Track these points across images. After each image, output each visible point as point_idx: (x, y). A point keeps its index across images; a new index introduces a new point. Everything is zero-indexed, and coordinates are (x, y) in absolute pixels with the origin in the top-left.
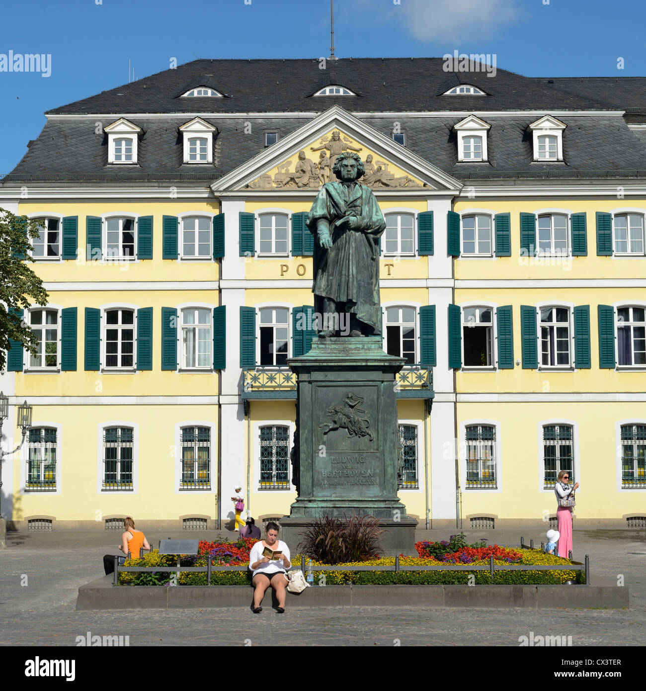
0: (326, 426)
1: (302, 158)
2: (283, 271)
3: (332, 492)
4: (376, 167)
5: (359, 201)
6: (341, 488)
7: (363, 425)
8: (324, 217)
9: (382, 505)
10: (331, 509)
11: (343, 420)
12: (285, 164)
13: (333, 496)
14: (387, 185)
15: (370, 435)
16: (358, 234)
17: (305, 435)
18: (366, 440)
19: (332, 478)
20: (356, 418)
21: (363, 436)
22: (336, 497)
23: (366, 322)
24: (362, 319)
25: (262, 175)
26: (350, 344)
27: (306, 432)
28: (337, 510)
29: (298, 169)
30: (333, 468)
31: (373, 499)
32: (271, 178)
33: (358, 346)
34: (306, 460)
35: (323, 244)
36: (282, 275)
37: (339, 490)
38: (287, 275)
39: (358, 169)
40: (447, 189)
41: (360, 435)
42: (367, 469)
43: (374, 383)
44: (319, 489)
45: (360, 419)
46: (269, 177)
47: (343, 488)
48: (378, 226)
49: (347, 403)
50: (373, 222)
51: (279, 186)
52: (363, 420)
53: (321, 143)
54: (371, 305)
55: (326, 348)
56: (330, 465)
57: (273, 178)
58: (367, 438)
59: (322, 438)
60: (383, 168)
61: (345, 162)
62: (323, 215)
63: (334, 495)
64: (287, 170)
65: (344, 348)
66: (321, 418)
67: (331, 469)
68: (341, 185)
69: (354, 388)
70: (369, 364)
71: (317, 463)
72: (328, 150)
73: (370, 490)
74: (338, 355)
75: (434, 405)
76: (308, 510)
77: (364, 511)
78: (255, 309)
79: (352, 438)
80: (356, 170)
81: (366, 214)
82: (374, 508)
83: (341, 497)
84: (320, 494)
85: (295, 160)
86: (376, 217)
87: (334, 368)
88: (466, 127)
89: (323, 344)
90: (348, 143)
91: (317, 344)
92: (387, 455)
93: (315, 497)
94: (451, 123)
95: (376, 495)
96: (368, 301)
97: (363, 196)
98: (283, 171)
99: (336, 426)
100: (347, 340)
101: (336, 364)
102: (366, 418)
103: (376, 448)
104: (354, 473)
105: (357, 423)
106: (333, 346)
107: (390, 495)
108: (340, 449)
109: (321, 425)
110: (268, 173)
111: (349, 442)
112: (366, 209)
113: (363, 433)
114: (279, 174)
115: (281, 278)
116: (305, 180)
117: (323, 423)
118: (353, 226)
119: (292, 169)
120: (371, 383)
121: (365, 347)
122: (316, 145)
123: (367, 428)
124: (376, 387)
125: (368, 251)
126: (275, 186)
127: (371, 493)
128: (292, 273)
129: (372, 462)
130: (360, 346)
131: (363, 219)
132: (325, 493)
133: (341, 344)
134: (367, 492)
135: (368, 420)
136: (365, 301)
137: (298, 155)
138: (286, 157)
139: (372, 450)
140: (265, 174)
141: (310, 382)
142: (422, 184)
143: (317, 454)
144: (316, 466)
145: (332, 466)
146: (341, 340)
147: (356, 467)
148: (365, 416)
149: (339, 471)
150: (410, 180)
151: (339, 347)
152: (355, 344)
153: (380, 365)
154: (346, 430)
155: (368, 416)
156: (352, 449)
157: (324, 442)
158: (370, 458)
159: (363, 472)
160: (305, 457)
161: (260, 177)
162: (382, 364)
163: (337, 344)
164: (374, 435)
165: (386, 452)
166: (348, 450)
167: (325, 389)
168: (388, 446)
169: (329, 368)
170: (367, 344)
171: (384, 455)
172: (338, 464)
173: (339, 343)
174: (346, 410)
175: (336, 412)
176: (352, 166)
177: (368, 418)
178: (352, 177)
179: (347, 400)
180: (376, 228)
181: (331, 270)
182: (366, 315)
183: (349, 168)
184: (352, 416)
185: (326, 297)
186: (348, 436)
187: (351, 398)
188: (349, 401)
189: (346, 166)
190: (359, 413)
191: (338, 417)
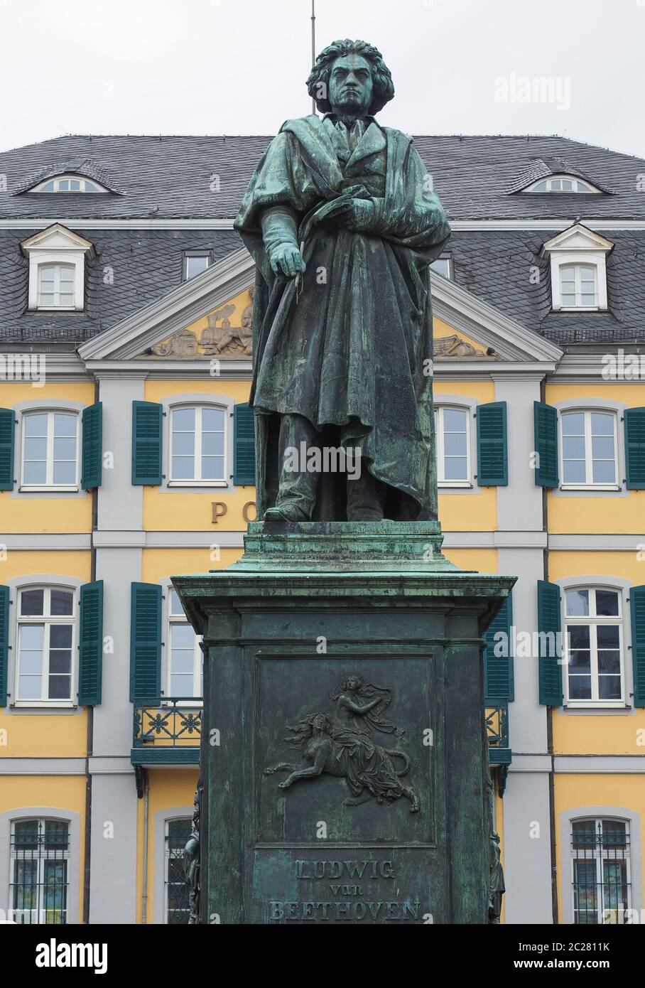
0: (283, 770)
5: (378, 161)
7: (391, 770)
8: (281, 202)
11: (334, 754)
12: (222, 311)
15: (410, 799)
16: (374, 247)
17: (223, 797)
18: (400, 812)
20: (372, 748)
21: (392, 800)
23: (397, 485)
24: (385, 476)
25: (178, 331)
26: (355, 540)
27: (227, 787)
29: (246, 321)
30: (303, 893)
32: (194, 336)
33: (376, 545)
34: (227, 870)
35: (278, 264)
36: (215, 522)
38: (223, 523)
39: (375, 82)
40: (536, 361)
41: (379, 800)
42: (402, 897)
43: (422, 650)
45: (381, 750)
46: (191, 335)
48: (429, 226)
49: (344, 704)
50: (416, 216)
51: (211, 352)
52: (389, 755)
54: (411, 440)
55: (285, 551)
56: (296, 885)
57: (199, 338)
58: (400, 811)
59: (273, 807)
61: (339, 63)
62: (280, 194)
64: (226, 322)
65: (336, 551)
66: (269, 747)
67: (296, 895)
68: (328, 122)
69: (366, 664)
70: (409, 592)
71: (255, 880)
74: (319, 568)
75: (510, 780)
78: (160, 587)
79: (360, 808)
80: (369, 83)
81: (399, 192)
85: (242, 305)
86: (424, 204)
89: (277, 540)
91: (261, 540)
92: (459, 856)
94: (538, 241)
96: (402, 428)
97: (390, 151)
98: (219, 324)
99: (311, 770)
100: (343, 529)
101: (311, 592)
102: (398, 749)
103: (426, 834)
104: (364, 908)
105: (373, 762)
106: (305, 546)
109: (269, 770)
110: (191, 329)
111: (351, 817)
112: (395, 181)
113: (389, 794)
114: (212, 329)
115: (213, 528)
117: (274, 762)
118: (362, 224)
119: (235, 321)
120: (412, 649)
121: (397, 550)
123: (400, 776)
124: (426, 664)
126: (203, 351)
128: (234, 519)
129: (416, 878)
130: (383, 547)
131: (391, 204)
133: (327, 540)
135: (404, 754)
136: (395, 429)
138: (225, 298)
139: (416, 843)
140: (184, 329)
141: (238, 643)
142: (485, 351)
143: (256, 853)
144: (255, 886)
145: (300, 886)
146: (327, 530)
147: (370, 893)
148: (399, 743)
149: (319, 903)
150: (462, 343)
151: (322, 547)
152: (366, 539)
153: (440, 594)
154: (343, 782)
155: (404, 743)
156: (357, 838)
157: (278, 818)
158: (409, 864)
159: (389, 906)
160: (224, 860)
161: (174, 335)
162: (446, 593)
163: (318, 540)
164: (423, 798)
165: (458, 848)
166: (346, 841)
167: (281, 666)
168: (461, 829)
169: (294, 605)
170: (401, 540)
171: (449, 856)
172: (318, 883)
173: (322, 536)
174: (341, 724)
175: (311, 733)
176: (360, 73)
177: (405, 750)
178: (359, 101)
179: (343, 697)
180: (424, 233)
181: (301, 341)
182: (395, 467)
183: (351, 78)
184: (359, 743)
185: (288, 414)
186: (346, 801)
187: (356, 692)
188: (349, 699)
189: (343, 73)
190: (380, 734)
191: (314, 745)
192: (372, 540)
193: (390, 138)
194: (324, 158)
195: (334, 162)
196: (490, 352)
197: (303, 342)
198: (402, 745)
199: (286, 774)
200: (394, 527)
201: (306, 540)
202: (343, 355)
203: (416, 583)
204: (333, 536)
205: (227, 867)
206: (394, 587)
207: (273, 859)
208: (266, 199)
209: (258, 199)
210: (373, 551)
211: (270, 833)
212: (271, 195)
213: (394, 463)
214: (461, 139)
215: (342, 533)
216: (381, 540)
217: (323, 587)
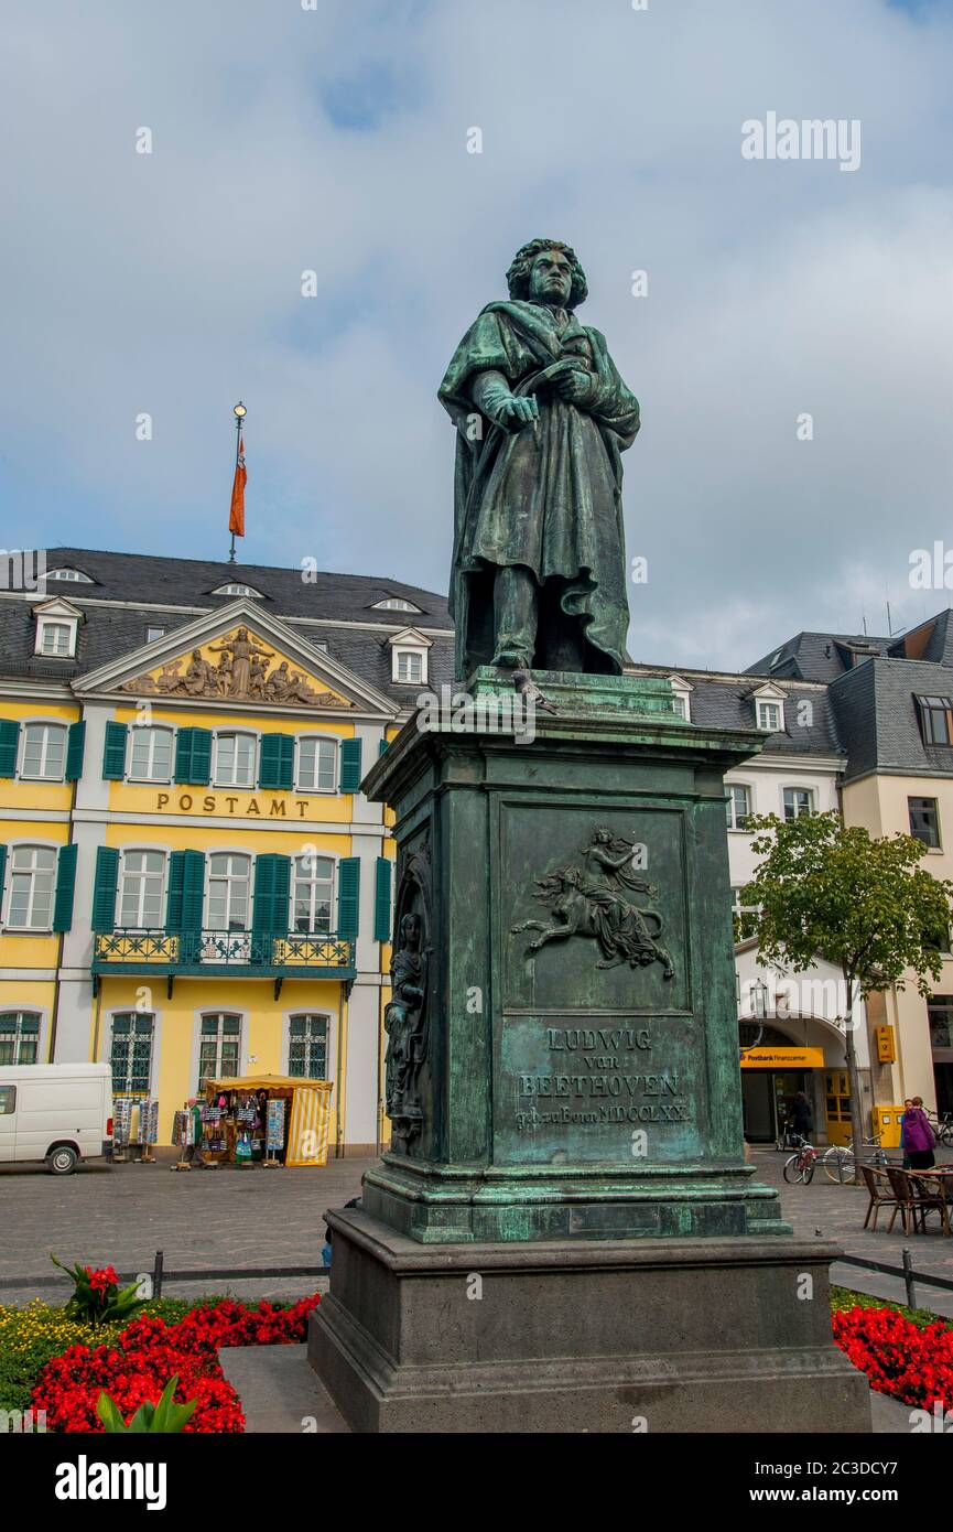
0: (532, 928)
1: (196, 658)
2: (160, 803)
3: (553, 1147)
4: (291, 679)
5: (585, 344)
6: (583, 1134)
7: (646, 930)
8: (497, 366)
9: (715, 1189)
10: (558, 1208)
11: (587, 911)
12: (173, 664)
13: (555, 1160)
14: (305, 702)
15: (665, 963)
17: (466, 957)
18: (654, 977)
19: (553, 1100)
20: (627, 907)
21: (645, 963)
22: (567, 1163)
23: (606, 650)
24: (597, 640)
25: (142, 675)
26: (590, 692)
27: (470, 946)
28: (579, 1212)
29: (190, 672)
30: (556, 1066)
31: (685, 1170)
32: (153, 680)
34: (470, 1040)
36: (160, 808)
37: (575, 1140)
38: (165, 809)
39: (573, 280)
40: (381, 712)
41: (633, 962)
42: (659, 1069)
43: (672, 804)
44: (513, 1138)
45: (635, 909)
46: (151, 679)
47: (590, 1134)
49: (596, 858)
50: (622, 398)
51: (164, 691)
52: (643, 915)
53: (222, 642)
56: (548, 1057)
57: (156, 681)
58: (654, 973)
59: (521, 969)
60: (300, 680)
61: (545, 254)
63: (560, 1158)
64: (176, 672)
65: (571, 702)
66: (516, 903)
67: (548, 1068)
69: (617, 817)
70: (665, 741)
71: (504, 1051)
72: (231, 651)
73: (672, 1140)
76: (483, 1211)
77: (663, 1211)
78: (118, 850)
80: (570, 279)
81: (609, 372)
82: (693, 1200)
83: (581, 1162)
84: (515, 1156)
85: (187, 662)
86: (626, 390)
87: (561, 750)
88: (403, 641)
90: (257, 645)
91: (494, 684)
93: (500, 1165)
94: (384, 639)
95: (689, 1155)
97: (593, 339)
98: (170, 673)
99: (564, 930)
102: (650, 909)
103: (682, 1001)
104: (621, 1083)
105: (629, 921)
107: (727, 1155)
108: (577, 1003)
109: (518, 927)
110: (151, 675)
111: (603, 983)
113: (645, 956)
114: (164, 676)
115: (158, 811)
116: (199, 686)
117: (521, 919)
118: (579, 393)
119: (182, 672)
120: (663, 803)
121: (631, 705)
122: (217, 644)
123: (654, 938)
124: (675, 819)
126: (159, 691)
127: (673, 1150)
128: (173, 806)
129: (673, 1049)
130: (617, 700)
131: (603, 381)
132: (532, 1151)
133: (562, 689)
134: (662, 1145)
135: (657, 913)
136: (605, 595)
137: (191, 654)
138: (176, 656)
139: (671, 1010)
140: (146, 675)
141: (483, 789)
142: (349, 704)
143: (505, 1020)
144: (504, 1058)
145: (552, 1058)
146: (561, 680)
147: (626, 1065)
148: (651, 902)
149: (574, 1077)
150: (334, 698)
151: (557, 696)
152: (601, 692)
153: (697, 746)
154: (594, 943)
155: (657, 903)
156: (611, 1005)
157: (527, 982)
158: (666, 1034)
159: (648, 1080)
160: (467, 1028)
161: (139, 678)
162: (702, 744)
163: (553, 689)
164: (676, 962)
165: (712, 1016)
166: (599, 1007)
167: (528, 814)
168: (715, 995)
169: (543, 749)
170: (635, 695)
171: (705, 1025)
172: (572, 1054)
173: (557, 685)
174: (594, 880)
175: (564, 886)
176: (562, 266)
177: (657, 910)
178: (563, 292)
179: (595, 850)
180: (629, 416)
181: (520, 497)
182: (605, 632)
183: (555, 269)
184: (615, 900)
185: (508, 566)
186: (598, 964)
187: (608, 845)
188: (601, 853)
189: (548, 264)
190: (631, 892)
191: (569, 901)
192: (606, 692)
194: (542, 329)
196: (353, 705)
197: (523, 499)
198: (654, 905)
199: (536, 932)
202: (574, 512)
203: (674, 733)
204: (568, 686)
205: (470, 1037)
206: (651, 735)
207: (522, 1027)
208: (483, 361)
209: (473, 362)
210: (607, 704)
211: (519, 998)
212: (489, 358)
213: (604, 628)
216: (615, 694)
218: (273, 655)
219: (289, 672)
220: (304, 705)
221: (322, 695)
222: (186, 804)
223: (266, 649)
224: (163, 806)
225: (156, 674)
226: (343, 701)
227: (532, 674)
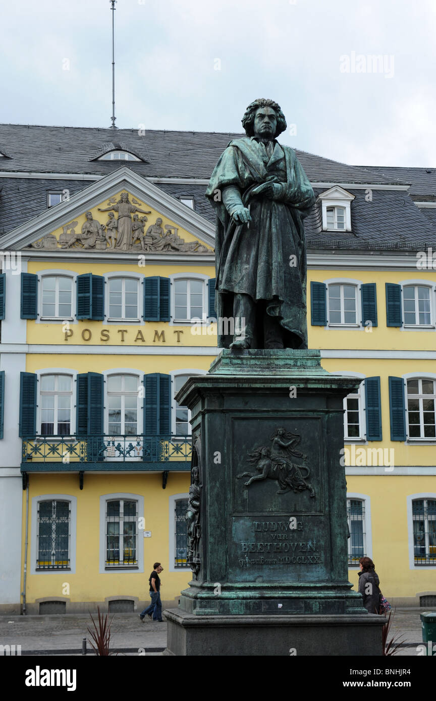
0: (246, 476)
1: (90, 219)
2: (67, 336)
3: (256, 575)
4: (165, 231)
5: (282, 163)
6: (270, 569)
7: (301, 476)
8: (233, 184)
9: (331, 593)
10: (257, 601)
11: (272, 468)
12: (71, 224)
13: (257, 581)
14: (177, 250)
15: (310, 490)
16: (280, 208)
17: (216, 490)
18: (305, 497)
19: (257, 554)
20: (291, 465)
21: (302, 491)
22: (263, 582)
23: (293, 331)
24: (287, 326)
25: (47, 235)
26: (278, 359)
27: (218, 485)
28: (267, 603)
29: (84, 230)
30: (257, 539)
31: (318, 585)
32: (55, 238)
33: (288, 362)
34: (218, 528)
36: (66, 340)
37: (266, 572)
38: (71, 341)
39: (278, 122)
41: (295, 491)
42: (307, 540)
43: (315, 415)
44: (238, 570)
45: (296, 466)
46: (53, 237)
47: (273, 569)
48: (308, 198)
49: (277, 442)
50: (302, 193)
51: (64, 247)
52: (300, 468)
53: (109, 204)
54: (299, 307)
55: (243, 364)
56: (254, 534)
57: (58, 239)
58: (305, 495)
59: (241, 495)
60: (173, 231)
61: (260, 111)
62: (233, 179)
63: (260, 579)
64: (73, 231)
65: (268, 364)
66: (239, 465)
67: (254, 540)
68: (254, 142)
69: (287, 422)
70: (310, 386)
71: (233, 532)
72: (117, 211)
73: (312, 572)
74: (261, 373)
76: (223, 602)
77: (305, 603)
78: (36, 375)
79: (285, 495)
80: (275, 122)
81: (293, 180)
82: (320, 598)
83: (269, 582)
84: (238, 579)
85: (81, 222)
86: (305, 186)
87: (260, 392)
89: (239, 358)
90: (137, 205)
91: (230, 358)
92: (334, 519)
93: (231, 582)
95: (321, 579)
96: (295, 301)
98: (69, 232)
99: (260, 476)
100: (272, 353)
101: (261, 386)
102: (303, 466)
103: (319, 508)
104: (289, 546)
105: (292, 472)
106: (253, 362)
107: (340, 579)
108: (268, 510)
109: (240, 475)
110: (53, 234)
111: (280, 500)
112: (291, 174)
113: (300, 488)
114: (65, 234)
115: (64, 343)
116: (91, 241)
117: (242, 472)
118: (276, 196)
119: (78, 230)
120: (310, 415)
121: (299, 364)
122: (104, 206)
123: (306, 479)
124: (317, 423)
125: (294, 232)
126: (60, 246)
127: (313, 576)
128: (77, 339)
129: (314, 530)
130: (291, 362)
131: (290, 186)
132: (246, 576)
133: (264, 359)
134: (308, 574)
135: (307, 467)
136: (292, 302)
137: (84, 215)
138: (73, 217)
139: (313, 513)
140: (49, 234)
141: (223, 411)
143: (234, 518)
144: (233, 535)
145: (256, 535)
146: (264, 354)
147: (291, 538)
148: (304, 463)
149: (266, 544)
150: (200, 246)
151: (261, 362)
152: (284, 358)
153: (326, 387)
154: (277, 482)
155: (307, 462)
156: (284, 511)
157: (244, 501)
158: (310, 524)
159: (301, 545)
160: (217, 522)
161: (44, 237)
162: (328, 386)
163: (259, 359)
164: (316, 490)
165: (334, 515)
166: (278, 511)
167: (244, 423)
168: (335, 505)
169: (251, 392)
170: (300, 359)
171: (330, 519)
172: (265, 533)
173: (261, 357)
174: (275, 453)
175: (260, 457)
176: (271, 117)
177: (307, 466)
178: (271, 131)
179: (276, 439)
180: (305, 201)
181: (245, 256)
182: (292, 321)
183: (266, 120)
184: (285, 462)
185: (240, 294)
186: (278, 492)
187: (282, 437)
188: (279, 440)
189: (262, 116)
190: (295, 458)
192: (286, 359)
193: (286, 152)
194: (257, 161)
195: (262, 163)
197: (247, 256)
198: (306, 464)
199: (248, 478)
200: (297, 352)
201: (253, 359)
202: (269, 264)
203: (314, 381)
204: (267, 357)
205: (218, 526)
206: (303, 383)
207: (242, 521)
208: (226, 182)
209: (222, 181)
210: (287, 364)
211: (240, 508)
212: (229, 180)
213: (291, 319)
214: (194, 133)
215: (271, 355)
216: (291, 359)
217: (267, 383)
218: (150, 212)
219: (163, 226)
220: (177, 253)
221: (191, 243)
222: (87, 336)
223: (144, 208)
224: (69, 338)
225: (58, 234)
226: (208, 247)
227: (249, 351)
